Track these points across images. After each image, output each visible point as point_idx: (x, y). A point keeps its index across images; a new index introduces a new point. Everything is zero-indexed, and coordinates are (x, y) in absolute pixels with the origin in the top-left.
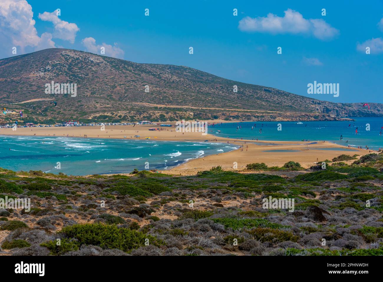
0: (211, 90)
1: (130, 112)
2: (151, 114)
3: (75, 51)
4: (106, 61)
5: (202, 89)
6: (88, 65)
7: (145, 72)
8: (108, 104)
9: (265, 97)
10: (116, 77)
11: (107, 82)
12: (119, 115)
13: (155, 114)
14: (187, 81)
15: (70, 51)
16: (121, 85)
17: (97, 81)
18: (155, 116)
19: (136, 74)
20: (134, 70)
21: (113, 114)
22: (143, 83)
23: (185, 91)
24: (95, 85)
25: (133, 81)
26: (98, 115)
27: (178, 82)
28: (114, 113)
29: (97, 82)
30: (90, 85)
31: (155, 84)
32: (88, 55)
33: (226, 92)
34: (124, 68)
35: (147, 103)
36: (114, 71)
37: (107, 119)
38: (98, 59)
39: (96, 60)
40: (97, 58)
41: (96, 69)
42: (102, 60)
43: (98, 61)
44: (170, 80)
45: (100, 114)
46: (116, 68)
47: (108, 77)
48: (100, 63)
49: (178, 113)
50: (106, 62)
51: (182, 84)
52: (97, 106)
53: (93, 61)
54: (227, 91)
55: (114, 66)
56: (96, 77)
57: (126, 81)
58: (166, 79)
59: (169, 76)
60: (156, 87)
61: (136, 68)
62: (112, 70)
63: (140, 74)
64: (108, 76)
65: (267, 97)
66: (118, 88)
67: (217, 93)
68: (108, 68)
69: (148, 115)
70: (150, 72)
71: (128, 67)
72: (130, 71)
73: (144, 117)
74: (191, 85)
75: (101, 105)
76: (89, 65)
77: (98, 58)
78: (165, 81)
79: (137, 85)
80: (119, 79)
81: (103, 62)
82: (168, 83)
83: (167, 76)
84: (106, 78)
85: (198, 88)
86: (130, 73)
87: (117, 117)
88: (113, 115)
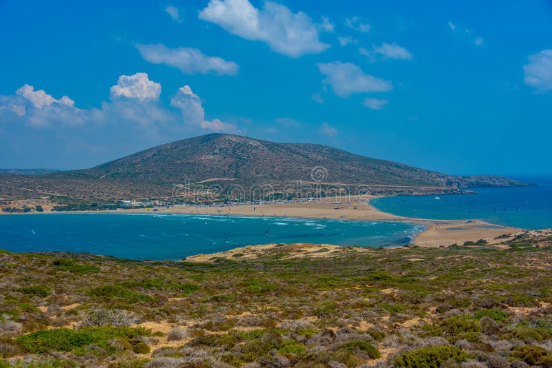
3: (235, 136)
4: (262, 145)
5: (344, 167)
7: (295, 153)
10: (273, 159)
11: (267, 163)
15: (232, 136)
16: (278, 165)
19: (288, 155)
20: (286, 152)
24: (258, 166)
25: (287, 162)
29: (259, 163)
30: (253, 166)
32: (247, 140)
34: (278, 150)
36: (271, 153)
39: (255, 144)
41: (256, 152)
42: (259, 144)
44: (316, 159)
46: (272, 151)
47: (267, 159)
48: (258, 146)
51: (327, 162)
53: (252, 145)
55: (270, 149)
56: (257, 159)
57: (282, 162)
58: (313, 159)
61: (287, 150)
62: (269, 152)
63: (291, 155)
66: (277, 168)
68: (265, 151)
70: (299, 153)
71: (281, 149)
72: (283, 152)
76: (250, 149)
77: (256, 142)
80: (276, 160)
81: (260, 146)
82: (316, 162)
83: (313, 156)
84: (265, 160)
86: (284, 154)
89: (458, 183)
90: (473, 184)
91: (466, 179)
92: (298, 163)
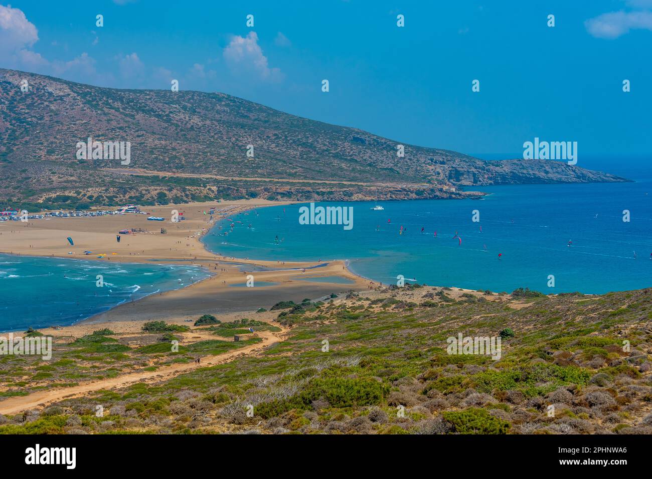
0: (257, 141)
1: (108, 190)
2: (144, 192)
4: (74, 92)
5: (241, 141)
6: (43, 100)
7: (143, 111)
8: (72, 176)
9: (349, 152)
10: (92, 122)
11: (76, 132)
12: (89, 194)
13: (149, 193)
14: (216, 126)
16: (99, 136)
17: (59, 129)
18: (149, 195)
19: (126, 115)
20: (123, 109)
21: (79, 193)
22: (138, 131)
23: (211, 144)
24: (55, 138)
25: (120, 128)
26: (54, 195)
27: (200, 128)
28: (81, 192)
29: (59, 131)
30: (45, 136)
31: (158, 134)
32: (44, 82)
33: (283, 146)
34: (107, 105)
35: (142, 170)
36: (88, 111)
37: (69, 202)
38: (60, 90)
39: (58, 92)
40: (59, 87)
41: (57, 107)
42: (68, 91)
43: (62, 94)
44: (186, 124)
45: (58, 194)
46: (92, 106)
47: (78, 122)
48: (64, 96)
49: (189, 190)
50: (76, 95)
51: (208, 131)
52: (54, 178)
53: (52, 93)
54: (286, 143)
55: (89, 102)
56: (57, 122)
57: (108, 130)
58: (180, 124)
59: (185, 118)
60: (160, 139)
61: (128, 103)
62: (85, 108)
63: (133, 116)
64: (77, 120)
65: (354, 152)
67: (266, 148)
68: (78, 105)
69: (137, 195)
70: (152, 110)
71: (113, 102)
72: (117, 110)
73: (130, 197)
74: (222, 134)
75: (59, 177)
76: (45, 101)
77: (62, 87)
78: (177, 126)
79: (127, 135)
80: (97, 125)
81: (69, 95)
82: (181, 130)
83: (182, 116)
84: (74, 124)
85: (234, 139)
86: (117, 113)
87: (86, 198)
88: (79, 195)
89: (474, 175)
90: (504, 177)
91: (491, 167)
92: (140, 133)
